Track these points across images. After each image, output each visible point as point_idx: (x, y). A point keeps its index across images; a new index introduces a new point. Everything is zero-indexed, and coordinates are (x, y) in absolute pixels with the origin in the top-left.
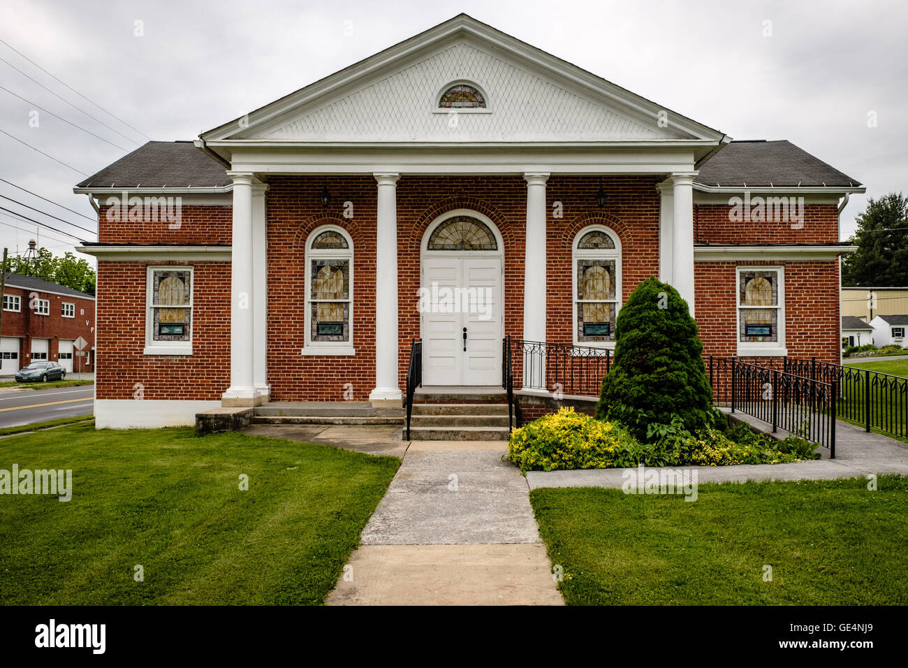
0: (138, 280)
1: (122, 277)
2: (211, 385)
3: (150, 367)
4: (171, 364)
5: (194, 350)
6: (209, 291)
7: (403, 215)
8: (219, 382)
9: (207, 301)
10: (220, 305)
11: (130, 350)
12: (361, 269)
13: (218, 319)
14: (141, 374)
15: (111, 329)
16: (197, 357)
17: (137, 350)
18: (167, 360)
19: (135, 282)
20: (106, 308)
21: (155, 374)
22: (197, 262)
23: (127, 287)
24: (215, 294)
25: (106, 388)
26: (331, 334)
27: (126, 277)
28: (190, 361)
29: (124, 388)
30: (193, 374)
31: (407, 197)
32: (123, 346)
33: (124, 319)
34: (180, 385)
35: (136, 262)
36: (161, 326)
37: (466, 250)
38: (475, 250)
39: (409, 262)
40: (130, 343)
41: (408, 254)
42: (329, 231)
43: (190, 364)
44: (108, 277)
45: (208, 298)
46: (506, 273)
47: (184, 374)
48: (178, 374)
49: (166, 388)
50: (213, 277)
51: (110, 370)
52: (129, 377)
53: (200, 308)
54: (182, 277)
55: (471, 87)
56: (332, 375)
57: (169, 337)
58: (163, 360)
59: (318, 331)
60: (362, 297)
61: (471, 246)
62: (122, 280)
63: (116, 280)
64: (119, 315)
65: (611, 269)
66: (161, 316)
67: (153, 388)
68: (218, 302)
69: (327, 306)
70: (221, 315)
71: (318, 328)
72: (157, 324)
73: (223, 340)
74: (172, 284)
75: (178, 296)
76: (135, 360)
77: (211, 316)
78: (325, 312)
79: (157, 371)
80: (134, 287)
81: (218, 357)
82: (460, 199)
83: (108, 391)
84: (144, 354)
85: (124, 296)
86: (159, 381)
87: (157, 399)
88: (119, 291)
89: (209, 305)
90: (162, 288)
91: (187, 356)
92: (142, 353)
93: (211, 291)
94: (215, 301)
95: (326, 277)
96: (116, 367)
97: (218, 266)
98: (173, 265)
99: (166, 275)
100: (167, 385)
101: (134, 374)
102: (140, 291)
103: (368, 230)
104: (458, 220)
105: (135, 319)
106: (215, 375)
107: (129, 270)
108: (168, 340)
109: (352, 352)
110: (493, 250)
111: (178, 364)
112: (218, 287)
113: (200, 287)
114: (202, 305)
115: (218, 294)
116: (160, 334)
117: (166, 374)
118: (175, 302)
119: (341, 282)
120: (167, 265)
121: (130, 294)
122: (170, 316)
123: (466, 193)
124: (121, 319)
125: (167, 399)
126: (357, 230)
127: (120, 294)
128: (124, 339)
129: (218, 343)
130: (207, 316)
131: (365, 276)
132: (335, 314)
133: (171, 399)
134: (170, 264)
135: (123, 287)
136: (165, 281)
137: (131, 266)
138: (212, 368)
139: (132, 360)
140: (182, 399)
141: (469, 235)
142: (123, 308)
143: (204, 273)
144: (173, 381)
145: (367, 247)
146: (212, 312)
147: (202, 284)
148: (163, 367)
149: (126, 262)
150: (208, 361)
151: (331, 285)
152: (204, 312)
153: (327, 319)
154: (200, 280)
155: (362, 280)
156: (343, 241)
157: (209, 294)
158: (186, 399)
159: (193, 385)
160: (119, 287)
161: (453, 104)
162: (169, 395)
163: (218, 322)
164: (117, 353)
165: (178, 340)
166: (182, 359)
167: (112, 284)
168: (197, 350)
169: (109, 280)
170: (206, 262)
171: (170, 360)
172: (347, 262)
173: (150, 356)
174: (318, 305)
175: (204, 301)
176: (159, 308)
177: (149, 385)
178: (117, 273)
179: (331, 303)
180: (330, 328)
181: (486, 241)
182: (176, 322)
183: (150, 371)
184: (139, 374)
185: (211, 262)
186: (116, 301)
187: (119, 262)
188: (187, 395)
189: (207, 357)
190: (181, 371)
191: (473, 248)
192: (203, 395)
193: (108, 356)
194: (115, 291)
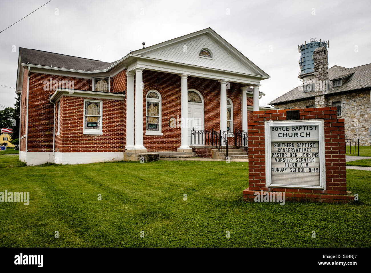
0: (80, 104)
1: (74, 103)
2: (110, 146)
3: (85, 139)
4: (94, 138)
5: (103, 133)
6: (109, 110)
7: (177, 89)
8: (113, 145)
9: (108, 114)
10: (113, 116)
11: (77, 132)
12: (164, 106)
13: (113, 121)
14: (82, 142)
15: (69, 124)
16: (104, 136)
17: (80, 132)
18: (92, 137)
19: (79, 105)
20: (67, 115)
21: (88, 142)
22: (104, 99)
23: (76, 107)
24: (111, 112)
25: (67, 148)
26: (153, 128)
27: (75, 103)
28: (101, 137)
29: (75, 148)
30: (103, 142)
31: (178, 83)
32: (74, 131)
33: (75, 120)
34: (97, 146)
35: (80, 97)
36: (88, 123)
37: (193, 102)
38: (196, 102)
39: (179, 105)
40: (77, 129)
41: (178, 102)
42: (153, 92)
43: (102, 138)
44: (68, 102)
45: (108, 113)
46: (205, 110)
47: (99, 142)
48: (97, 142)
49: (92, 148)
50: (110, 105)
51: (69, 141)
52: (77, 143)
53: (105, 117)
54: (97, 105)
55: (208, 51)
56: (155, 142)
57: (91, 127)
58: (90, 137)
59: (149, 127)
60: (164, 116)
61: (195, 101)
62: (74, 104)
63: (71, 104)
64: (73, 118)
65: (230, 111)
66: (88, 119)
67: (87, 148)
68: (112, 115)
69: (152, 118)
70: (114, 120)
71: (149, 126)
72: (86, 122)
73: (114, 129)
74: (93, 107)
75: (95, 112)
76: (79, 136)
77: (110, 120)
78: (151, 120)
79: (88, 141)
80: (79, 107)
81: (112, 136)
82: (193, 86)
83: (68, 149)
84: (84, 134)
85: (75, 111)
86: (89, 145)
87: (88, 152)
88: (72, 108)
89: (109, 116)
90: (89, 109)
91: (100, 135)
92: (82, 134)
93: (110, 110)
94: (111, 115)
95: (152, 108)
96: (71, 139)
97: (112, 101)
98: (95, 99)
99: (91, 103)
100: (92, 146)
101: (79, 142)
102: (81, 109)
103: (166, 93)
104: (191, 92)
105: (79, 120)
106: (111, 142)
107: (77, 100)
108: (91, 129)
109: (162, 134)
110: (200, 103)
111: (97, 138)
112: (112, 109)
113: (105, 109)
114: (106, 116)
115: (112, 112)
116: (87, 126)
117: (92, 142)
118: (94, 114)
119: (157, 110)
120: (92, 99)
121: (77, 110)
122: (92, 120)
123: (194, 84)
124: (73, 120)
125: (92, 152)
126: (163, 92)
127: (73, 110)
128: (75, 128)
129: (112, 131)
130: (108, 120)
131: (165, 108)
132: (154, 121)
133: (94, 152)
134: (93, 99)
135: (74, 107)
136: (90, 105)
137: (78, 99)
138: (110, 140)
139: (78, 136)
140: (98, 152)
141: (194, 97)
142: (74, 115)
143: (107, 104)
144: (95, 145)
145: (166, 99)
146: (110, 118)
147: (106, 108)
148: (91, 139)
149: (75, 97)
150: (109, 137)
151: (154, 111)
152: (107, 118)
153: (152, 123)
154: (105, 106)
155: (165, 110)
156: (157, 96)
157: (109, 112)
158: (100, 152)
159: (103, 146)
160: (73, 107)
161: (203, 55)
162: (93, 150)
163: (112, 123)
164: (72, 133)
165: (95, 129)
166: (99, 136)
167: (69, 105)
168: (104, 133)
169: (68, 104)
170: (108, 99)
171: (94, 137)
172: (158, 103)
173: (86, 135)
174: (149, 118)
175: (107, 114)
176: (87, 116)
177: (85, 146)
178: (71, 101)
179: (153, 117)
180: (153, 126)
181: (198, 100)
182: (94, 122)
183: (85, 141)
184: (81, 142)
185: (110, 100)
186: (71, 112)
187: (73, 97)
188: (100, 150)
189: (108, 136)
190: (98, 141)
191: (195, 102)
192: (107, 150)
193: (68, 135)
194: (71, 108)
